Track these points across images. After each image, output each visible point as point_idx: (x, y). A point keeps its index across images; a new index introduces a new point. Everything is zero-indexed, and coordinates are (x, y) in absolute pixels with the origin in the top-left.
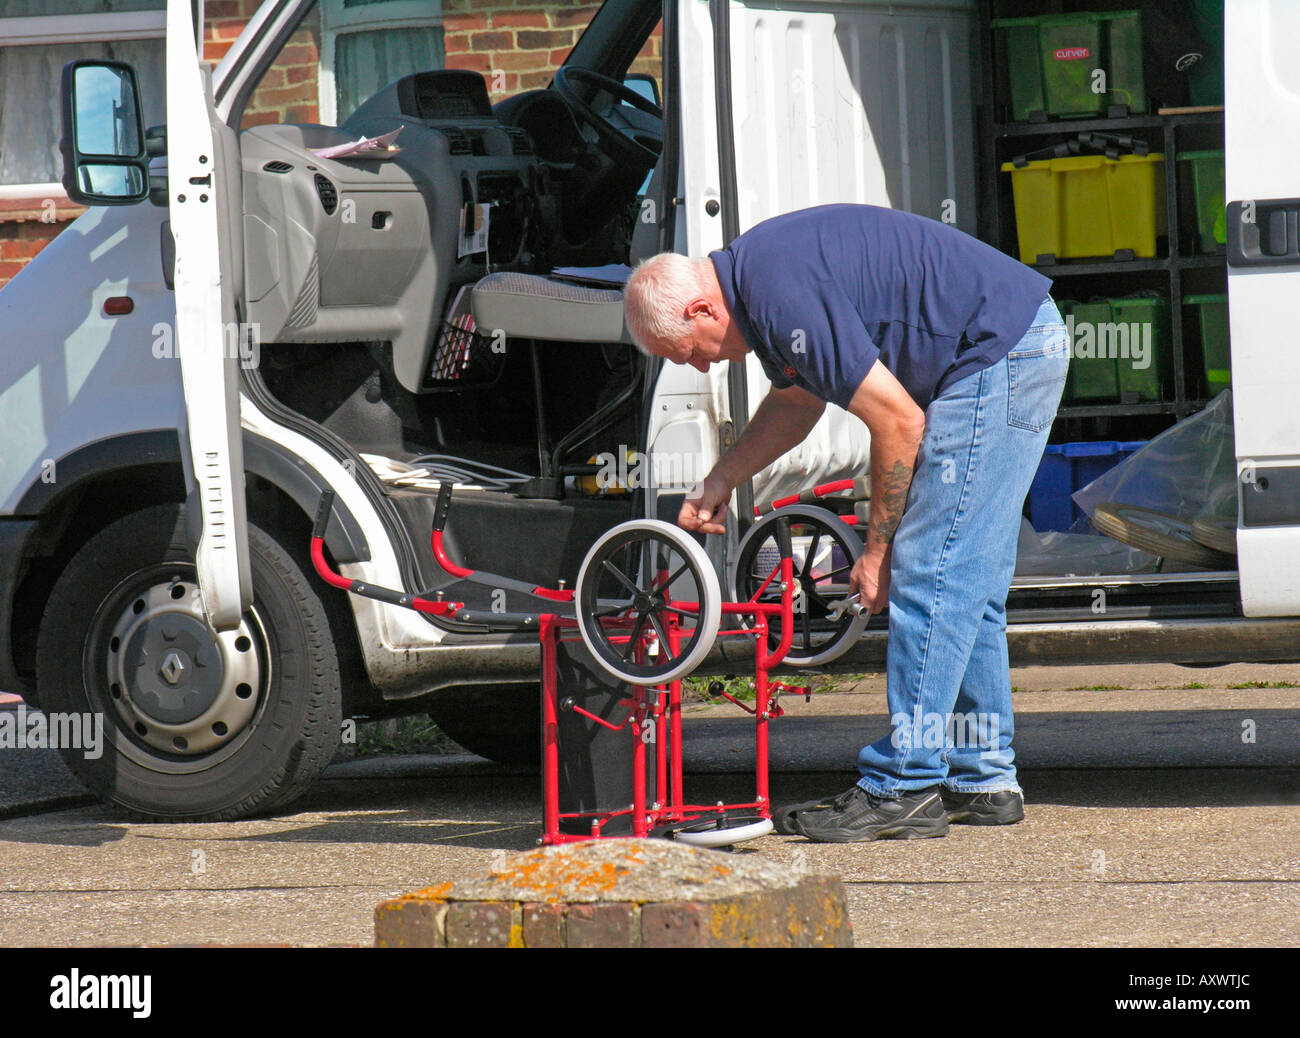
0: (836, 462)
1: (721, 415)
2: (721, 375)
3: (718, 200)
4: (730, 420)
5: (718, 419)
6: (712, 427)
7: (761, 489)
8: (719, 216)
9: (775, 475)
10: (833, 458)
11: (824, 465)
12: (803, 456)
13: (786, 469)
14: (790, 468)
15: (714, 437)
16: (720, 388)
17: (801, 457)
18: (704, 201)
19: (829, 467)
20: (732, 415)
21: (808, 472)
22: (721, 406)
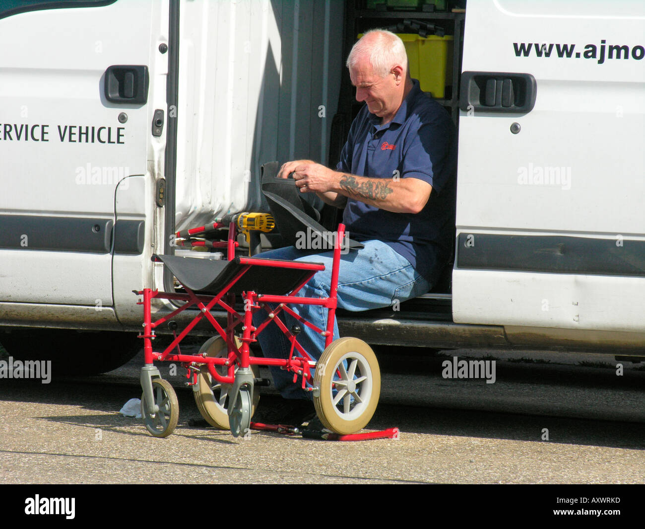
0: (234, 207)
1: (159, 174)
2: (161, 150)
3: (167, 44)
4: (164, 178)
5: (156, 177)
6: (153, 181)
7: (182, 222)
8: (167, 53)
9: (192, 213)
10: (232, 206)
11: (226, 209)
12: (212, 203)
13: (199, 210)
14: (202, 210)
15: (153, 187)
16: (160, 158)
17: (210, 203)
18: (158, 44)
19: (229, 211)
20: (165, 175)
21: (215, 213)
22: (159, 169)
